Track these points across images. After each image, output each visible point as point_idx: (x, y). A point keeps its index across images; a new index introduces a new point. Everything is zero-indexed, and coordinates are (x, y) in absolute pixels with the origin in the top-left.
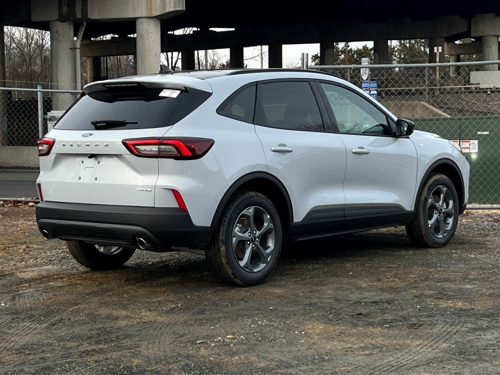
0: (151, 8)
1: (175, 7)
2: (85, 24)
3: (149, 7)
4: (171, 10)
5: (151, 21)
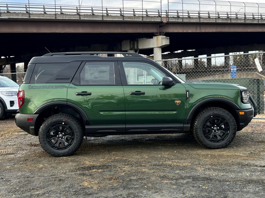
1: (166, 43)
2: (138, 51)
3: (158, 44)
4: (164, 44)
5: (158, 48)
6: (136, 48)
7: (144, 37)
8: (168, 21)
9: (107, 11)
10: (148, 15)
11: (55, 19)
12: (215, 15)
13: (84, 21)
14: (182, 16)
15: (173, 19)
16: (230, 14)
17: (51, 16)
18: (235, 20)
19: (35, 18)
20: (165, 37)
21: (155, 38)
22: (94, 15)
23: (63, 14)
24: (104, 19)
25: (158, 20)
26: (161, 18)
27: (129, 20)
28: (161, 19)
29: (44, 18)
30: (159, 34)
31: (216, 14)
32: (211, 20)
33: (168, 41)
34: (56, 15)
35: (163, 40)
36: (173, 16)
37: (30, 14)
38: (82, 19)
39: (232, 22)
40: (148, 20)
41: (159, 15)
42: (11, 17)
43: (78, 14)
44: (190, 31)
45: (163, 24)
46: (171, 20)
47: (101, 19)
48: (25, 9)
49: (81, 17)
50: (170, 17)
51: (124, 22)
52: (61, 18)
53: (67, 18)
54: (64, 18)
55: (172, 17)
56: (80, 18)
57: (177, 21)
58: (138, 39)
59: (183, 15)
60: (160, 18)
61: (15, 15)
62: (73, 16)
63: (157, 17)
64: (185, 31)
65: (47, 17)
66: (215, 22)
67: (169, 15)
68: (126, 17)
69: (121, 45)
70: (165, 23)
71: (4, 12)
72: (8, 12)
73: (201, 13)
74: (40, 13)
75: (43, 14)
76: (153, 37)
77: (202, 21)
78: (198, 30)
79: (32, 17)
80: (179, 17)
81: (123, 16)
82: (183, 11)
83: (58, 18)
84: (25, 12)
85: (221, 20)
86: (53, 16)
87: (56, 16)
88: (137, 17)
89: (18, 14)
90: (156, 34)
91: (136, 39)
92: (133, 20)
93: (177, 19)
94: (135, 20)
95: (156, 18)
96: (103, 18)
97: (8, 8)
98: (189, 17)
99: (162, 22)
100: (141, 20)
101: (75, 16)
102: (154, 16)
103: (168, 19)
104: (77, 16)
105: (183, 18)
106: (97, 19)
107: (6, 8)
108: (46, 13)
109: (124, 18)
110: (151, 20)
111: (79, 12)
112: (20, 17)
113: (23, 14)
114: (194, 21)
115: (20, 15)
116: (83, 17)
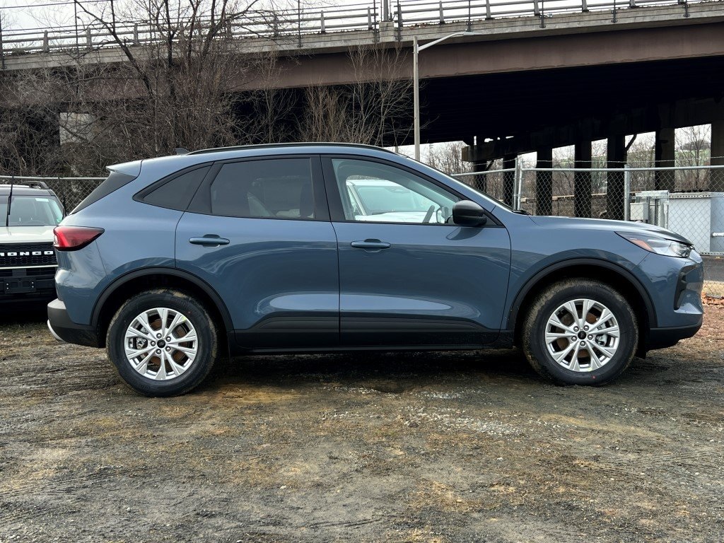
11: (612, 23)
13: (700, 22)
17: (601, 17)
19: (557, 27)
23: (638, 7)
29: (582, 25)
34: (615, 12)
37: (543, 18)
38: (692, 16)
42: (496, 31)
43: (683, 3)
49: (690, 10)
52: (631, 21)
53: (648, 19)
54: (639, 20)
56: (687, 15)
61: (505, 25)
62: (665, 12)
65: (591, 22)
71: (480, 21)
72: (489, 19)
74: (570, 11)
75: (579, 15)
79: (548, 27)
83: (623, 20)
86: (606, 17)
87: (614, 16)
89: (514, 20)
97: (488, 10)
101: (671, 11)
104: (677, 10)
107: (484, 10)
108: (587, 11)
112: (517, 30)
113: (526, 20)
115: (518, 23)
116: (698, 9)
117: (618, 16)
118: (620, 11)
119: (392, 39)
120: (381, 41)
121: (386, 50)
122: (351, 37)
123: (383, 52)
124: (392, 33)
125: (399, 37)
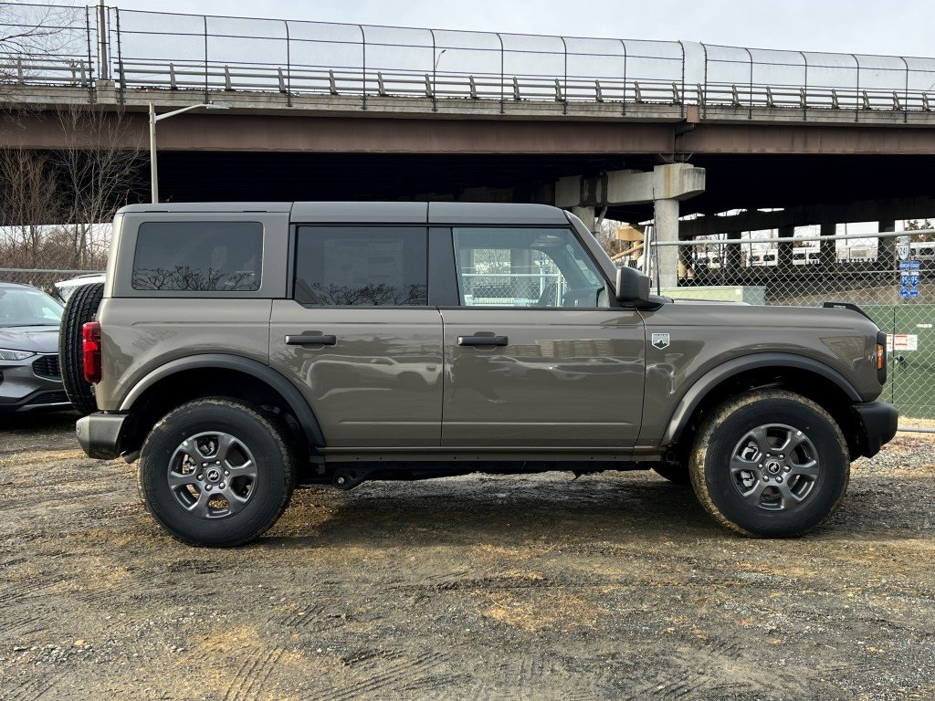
0: (669, 189)
1: (693, 184)
2: (606, 208)
4: (689, 191)
5: (669, 202)
6: (599, 200)
7: (626, 168)
8: (704, 117)
9: (516, 86)
10: (643, 100)
11: (362, 110)
12: (854, 101)
13: (446, 118)
14: (748, 104)
15: (718, 111)
16: (904, 96)
17: (350, 102)
18: (918, 117)
19: (305, 108)
20: (691, 166)
21: (660, 171)
22: (476, 98)
23: (387, 96)
24: (507, 112)
25: (672, 116)
26: (682, 110)
27: (582, 114)
28: (682, 113)
29: (331, 108)
30: (672, 157)
31: (858, 97)
32: (840, 115)
33: (700, 179)
34: (364, 98)
35: (686, 177)
36: (720, 102)
37: (290, 96)
38: (440, 111)
39: (909, 122)
40: (640, 115)
41: (674, 100)
42: (238, 105)
43: (430, 97)
44: (770, 150)
45: (687, 128)
46: (713, 116)
47: (495, 112)
48: (276, 82)
49: (438, 105)
50: (711, 107)
51: (567, 119)
52: (381, 109)
53: (397, 110)
54: (389, 109)
55: (717, 107)
56: (435, 109)
57: (731, 118)
58: (609, 173)
59: (751, 101)
60: (678, 109)
61: (247, 99)
62: (414, 104)
63: (671, 105)
64: (755, 151)
65: (341, 106)
66: (852, 121)
67: (706, 99)
68: (573, 105)
69: (554, 190)
70: (696, 124)
71: (219, 91)
72: (228, 90)
73: (808, 92)
74: (318, 92)
75: (327, 97)
76: (655, 167)
77: (811, 118)
78: (797, 148)
79: (295, 106)
80: (739, 105)
81: (565, 103)
82: (751, 87)
83: (376, 108)
84: (277, 90)
85: (872, 115)
86: (356, 102)
87: (364, 103)
88: (608, 105)
89: (257, 95)
90: (665, 159)
91: (601, 174)
92: (595, 114)
93: (732, 112)
94: (602, 114)
95: (668, 107)
96: (502, 109)
97: (228, 80)
98: (771, 107)
99: (683, 122)
100: (618, 115)
101: (420, 104)
102: (661, 104)
103: (705, 114)
104: (425, 104)
105: (751, 109)
106: (486, 112)
107: (223, 80)
108: (336, 94)
109: (568, 108)
110: (650, 116)
111: (432, 89)
112: (262, 106)
113: (271, 95)
114: (787, 119)
115: (262, 99)
116: (445, 105)
117: (368, 103)
118: (369, 98)
119: (113, 101)
120: (99, 102)
121: (104, 113)
122: (60, 94)
123: (101, 115)
124: (113, 94)
125: (122, 100)
